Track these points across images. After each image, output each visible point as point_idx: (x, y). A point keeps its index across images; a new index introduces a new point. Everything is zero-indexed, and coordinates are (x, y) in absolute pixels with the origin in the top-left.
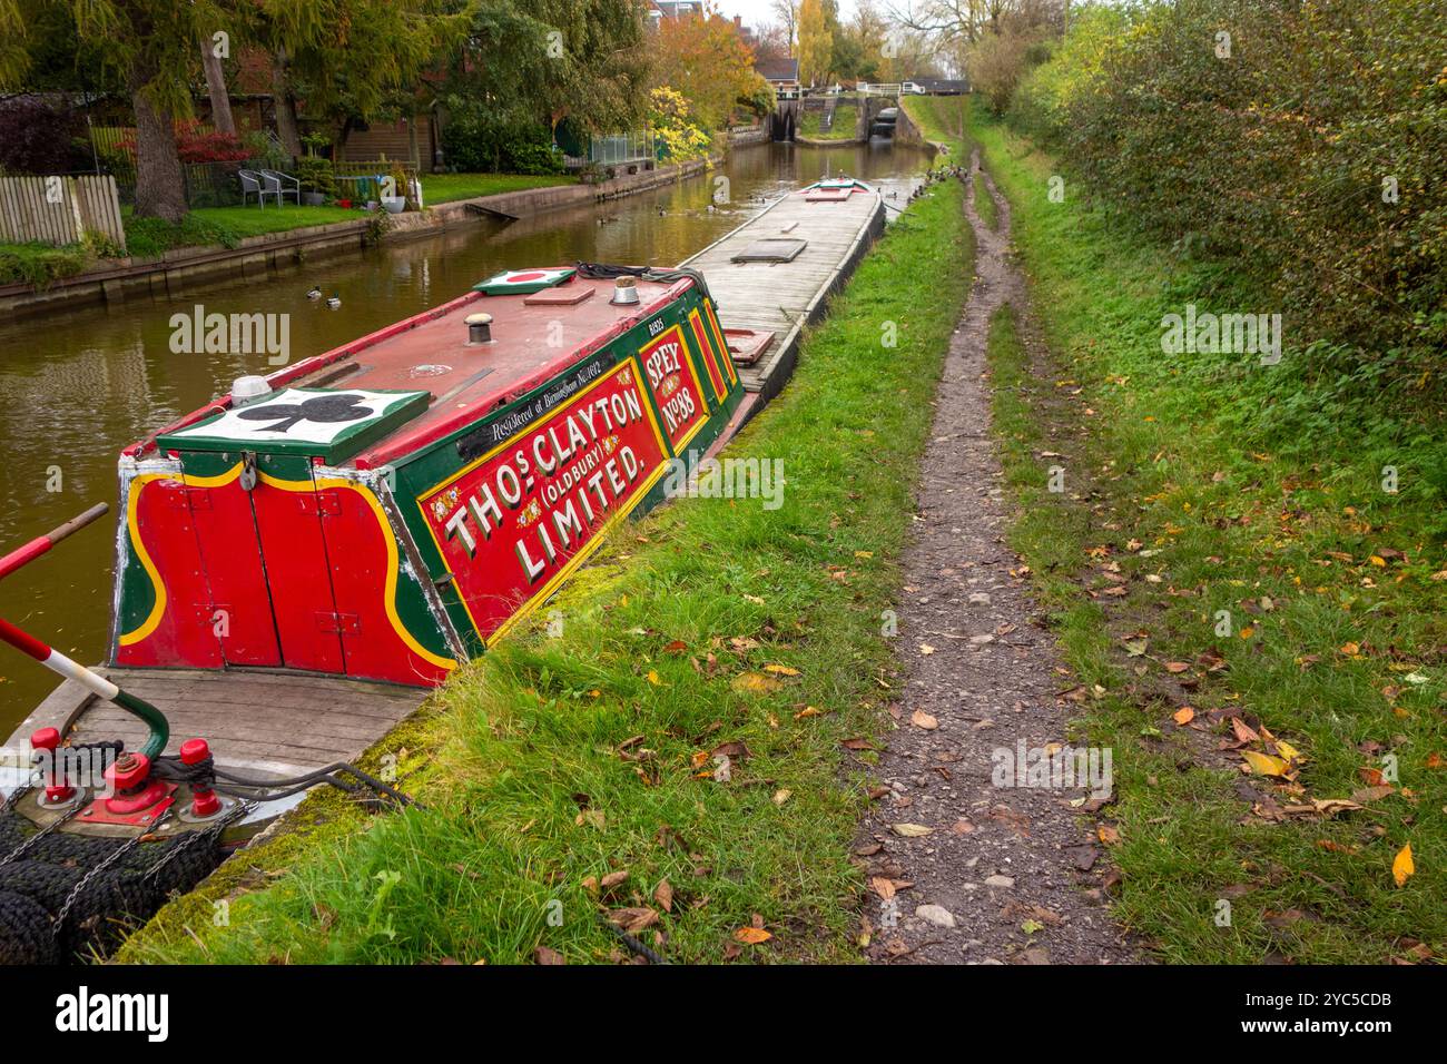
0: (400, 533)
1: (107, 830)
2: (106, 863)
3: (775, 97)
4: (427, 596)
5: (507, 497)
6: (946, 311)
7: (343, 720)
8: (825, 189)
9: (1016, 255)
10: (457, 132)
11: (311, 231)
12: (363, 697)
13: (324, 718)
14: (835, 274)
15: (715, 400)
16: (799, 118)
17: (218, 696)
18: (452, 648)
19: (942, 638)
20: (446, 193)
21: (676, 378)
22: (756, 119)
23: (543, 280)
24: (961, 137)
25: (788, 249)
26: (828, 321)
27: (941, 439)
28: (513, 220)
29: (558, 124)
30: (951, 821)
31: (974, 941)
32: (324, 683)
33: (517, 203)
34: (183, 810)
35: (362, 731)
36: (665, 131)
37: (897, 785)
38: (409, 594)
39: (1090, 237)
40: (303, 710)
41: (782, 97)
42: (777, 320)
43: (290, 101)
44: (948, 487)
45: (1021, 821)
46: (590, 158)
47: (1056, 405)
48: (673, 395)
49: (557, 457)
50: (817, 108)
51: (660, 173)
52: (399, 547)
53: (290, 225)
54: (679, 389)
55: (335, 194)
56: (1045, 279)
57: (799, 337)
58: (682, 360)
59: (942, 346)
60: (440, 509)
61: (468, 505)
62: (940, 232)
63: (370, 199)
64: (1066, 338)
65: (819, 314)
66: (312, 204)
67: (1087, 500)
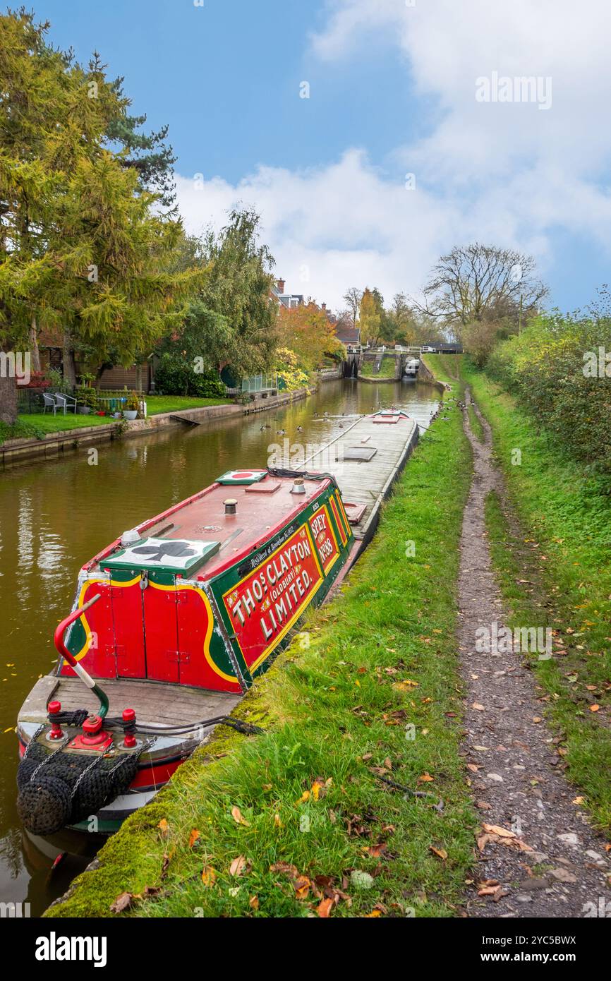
0: (216, 612)
1: (86, 752)
2: (91, 766)
3: (346, 352)
4: (226, 644)
5: (257, 596)
6: (459, 494)
7: (182, 706)
8: (384, 416)
9: (497, 460)
10: (163, 372)
11: (84, 430)
12: (190, 695)
13: (173, 704)
14: (395, 470)
15: (342, 545)
16: (361, 365)
17: (117, 692)
18: (236, 672)
19: (481, 672)
20: (159, 408)
21: (324, 533)
22: (334, 365)
23: (252, 478)
24: (458, 379)
25: (367, 454)
26: (394, 498)
27: (466, 571)
28: (197, 425)
29: (223, 369)
30: (496, 745)
31: (511, 787)
32: (168, 687)
33: (199, 415)
34: (119, 744)
35: (193, 711)
36: (284, 373)
37: (471, 731)
38: (217, 644)
39: (539, 452)
40: (162, 700)
41: (350, 352)
42: (366, 498)
43: (72, 353)
44: (473, 597)
45: (526, 746)
46: (241, 388)
47: (525, 553)
48: (323, 543)
49: (277, 576)
50: (371, 359)
51: (280, 397)
52: (215, 620)
53: (73, 426)
54: (325, 539)
55: (96, 407)
56: (514, 476)
57: (380, 508)
58: (327, 523)
59: (458, 516)
60: (231, 601)
61: (242, 600)
62: (451, 444)
63: (116, 411)
64: (528, 513)
65: (389, 494)
66: (83, 414)
67: (545, 607)
